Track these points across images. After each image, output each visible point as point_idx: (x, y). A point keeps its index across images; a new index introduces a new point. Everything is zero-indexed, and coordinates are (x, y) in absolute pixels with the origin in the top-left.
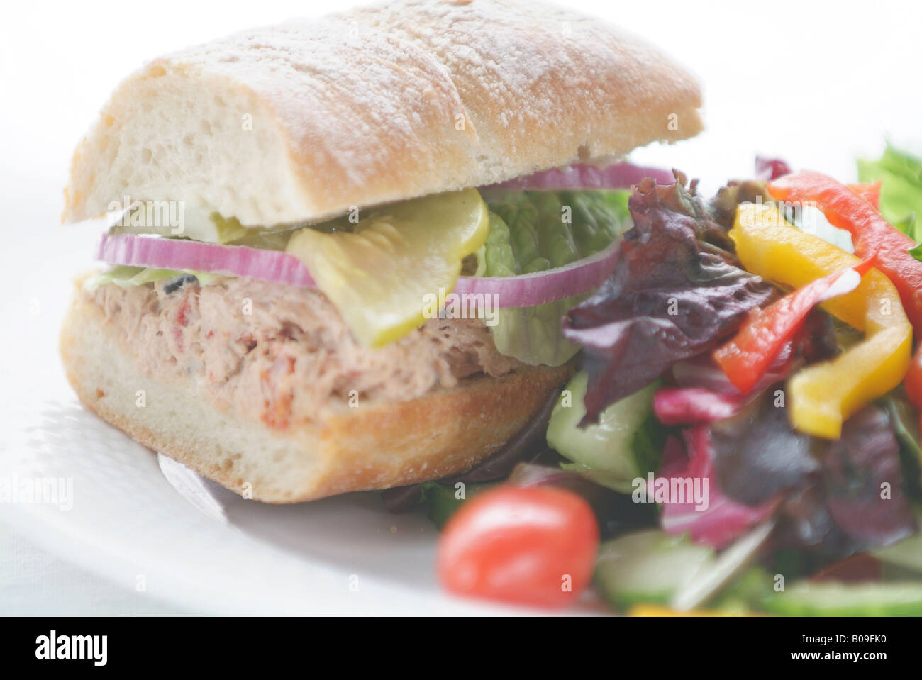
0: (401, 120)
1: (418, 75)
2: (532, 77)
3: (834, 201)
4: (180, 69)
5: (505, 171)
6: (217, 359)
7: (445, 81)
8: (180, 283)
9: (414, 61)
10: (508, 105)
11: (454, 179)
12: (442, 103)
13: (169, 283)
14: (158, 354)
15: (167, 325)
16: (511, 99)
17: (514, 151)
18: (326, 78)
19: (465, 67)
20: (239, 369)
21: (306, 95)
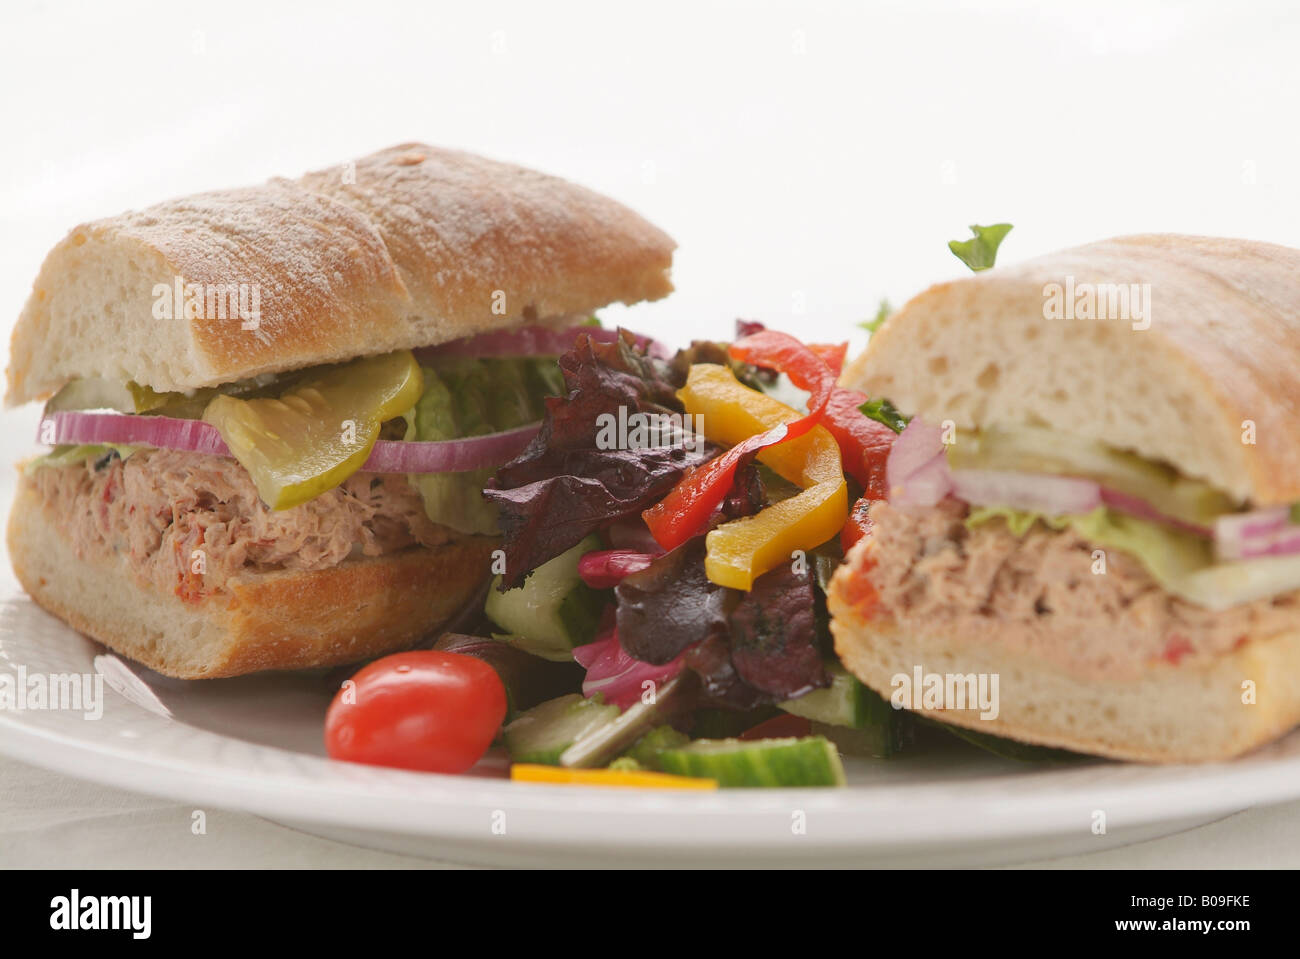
0: (320, 279)
1: (345, 233)
2: (474, 236)
3: (790, 360)
4: (99, 235)
5: (441, 331)
6: (137, 535)
7: (374, 239)
8: (108, 459)
9: (342, 221)
10: (446, 264)
11: (380, 341)
12: (367, 263)
13: (98, 460)
14: (88, 534)
15: (95, 501)
16: (449, 258)
17: (451, 311)
18: (244, 239)
19: (402, 227)
20: (158, 545)
21: (217, 256)
